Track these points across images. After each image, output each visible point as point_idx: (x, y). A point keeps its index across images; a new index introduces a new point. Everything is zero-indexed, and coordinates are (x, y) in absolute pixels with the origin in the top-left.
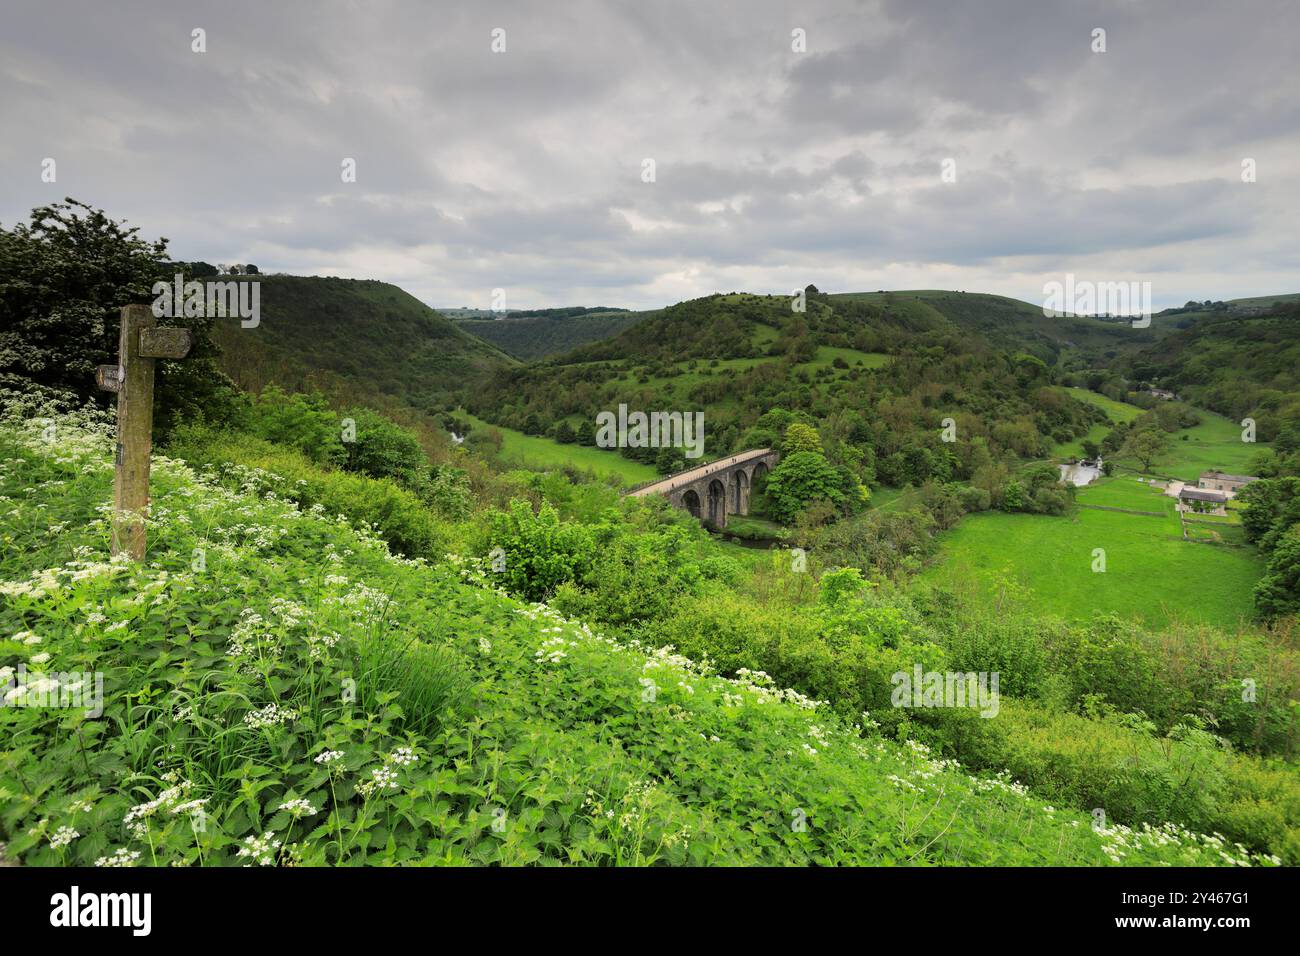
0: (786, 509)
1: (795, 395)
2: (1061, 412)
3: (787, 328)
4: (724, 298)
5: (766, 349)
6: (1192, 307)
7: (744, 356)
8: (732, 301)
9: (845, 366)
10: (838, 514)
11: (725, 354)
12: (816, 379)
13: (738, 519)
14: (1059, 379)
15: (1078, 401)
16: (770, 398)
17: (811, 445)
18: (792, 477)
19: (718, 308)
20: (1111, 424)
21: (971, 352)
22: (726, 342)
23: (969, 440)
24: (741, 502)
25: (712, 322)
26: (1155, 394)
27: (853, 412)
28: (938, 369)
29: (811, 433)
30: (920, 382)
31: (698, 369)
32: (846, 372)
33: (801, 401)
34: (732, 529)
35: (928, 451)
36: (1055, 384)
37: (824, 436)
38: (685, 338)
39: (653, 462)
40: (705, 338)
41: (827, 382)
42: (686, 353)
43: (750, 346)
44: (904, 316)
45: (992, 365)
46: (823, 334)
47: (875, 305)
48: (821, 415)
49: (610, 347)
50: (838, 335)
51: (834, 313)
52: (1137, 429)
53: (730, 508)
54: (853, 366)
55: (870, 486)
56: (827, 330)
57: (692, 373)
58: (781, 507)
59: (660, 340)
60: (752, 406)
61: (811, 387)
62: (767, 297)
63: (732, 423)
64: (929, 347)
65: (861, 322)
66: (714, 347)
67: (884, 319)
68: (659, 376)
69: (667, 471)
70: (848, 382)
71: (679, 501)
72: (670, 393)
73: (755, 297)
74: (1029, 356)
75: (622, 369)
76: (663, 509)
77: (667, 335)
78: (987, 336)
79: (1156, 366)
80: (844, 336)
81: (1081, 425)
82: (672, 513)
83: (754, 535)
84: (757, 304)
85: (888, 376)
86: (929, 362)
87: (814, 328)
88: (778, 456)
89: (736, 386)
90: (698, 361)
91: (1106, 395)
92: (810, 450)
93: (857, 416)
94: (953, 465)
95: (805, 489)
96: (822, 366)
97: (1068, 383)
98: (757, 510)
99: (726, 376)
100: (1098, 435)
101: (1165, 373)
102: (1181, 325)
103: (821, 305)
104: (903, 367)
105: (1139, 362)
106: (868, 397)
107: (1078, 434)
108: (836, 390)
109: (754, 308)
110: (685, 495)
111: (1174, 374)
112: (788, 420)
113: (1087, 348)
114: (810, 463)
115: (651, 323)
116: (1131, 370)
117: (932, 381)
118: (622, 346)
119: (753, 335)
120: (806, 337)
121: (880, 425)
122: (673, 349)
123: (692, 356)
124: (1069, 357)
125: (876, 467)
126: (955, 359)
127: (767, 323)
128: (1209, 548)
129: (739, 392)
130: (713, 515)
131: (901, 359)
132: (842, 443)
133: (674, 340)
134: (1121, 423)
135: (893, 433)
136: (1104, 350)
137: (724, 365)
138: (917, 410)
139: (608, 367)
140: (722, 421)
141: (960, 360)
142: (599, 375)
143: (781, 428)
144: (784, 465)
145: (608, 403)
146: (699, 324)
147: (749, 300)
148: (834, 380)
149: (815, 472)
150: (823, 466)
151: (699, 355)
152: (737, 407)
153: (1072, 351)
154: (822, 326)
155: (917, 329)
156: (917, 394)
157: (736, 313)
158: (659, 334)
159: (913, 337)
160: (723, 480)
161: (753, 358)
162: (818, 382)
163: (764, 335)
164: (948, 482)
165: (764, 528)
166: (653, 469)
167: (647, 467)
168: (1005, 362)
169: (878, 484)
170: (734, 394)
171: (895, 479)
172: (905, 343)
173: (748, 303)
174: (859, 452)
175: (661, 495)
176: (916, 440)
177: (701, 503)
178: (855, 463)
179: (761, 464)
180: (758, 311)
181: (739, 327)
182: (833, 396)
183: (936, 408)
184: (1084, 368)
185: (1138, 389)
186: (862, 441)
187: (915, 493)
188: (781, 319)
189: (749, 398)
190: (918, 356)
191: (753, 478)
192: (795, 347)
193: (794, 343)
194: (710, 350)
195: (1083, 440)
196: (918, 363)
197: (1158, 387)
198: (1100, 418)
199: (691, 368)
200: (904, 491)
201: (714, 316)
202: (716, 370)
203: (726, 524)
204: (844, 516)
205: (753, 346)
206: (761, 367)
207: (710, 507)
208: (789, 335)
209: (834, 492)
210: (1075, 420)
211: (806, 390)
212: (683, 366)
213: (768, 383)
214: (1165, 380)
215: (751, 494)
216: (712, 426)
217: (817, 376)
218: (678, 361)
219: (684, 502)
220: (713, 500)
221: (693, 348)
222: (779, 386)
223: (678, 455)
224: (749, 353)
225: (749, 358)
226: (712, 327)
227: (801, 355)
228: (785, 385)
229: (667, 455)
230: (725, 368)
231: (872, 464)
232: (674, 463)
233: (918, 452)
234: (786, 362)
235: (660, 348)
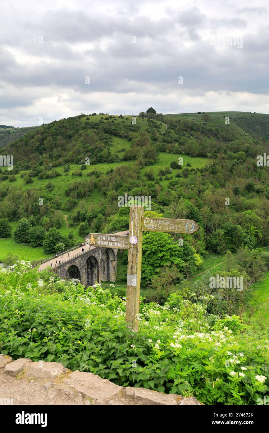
1: (145, 189)
3: (136, 140)
4: (88, 118)
5: (121, 155)
7: (105, 161)
8: (92, 119)
9: (179, 167)
10: (181, 276)
11: (91, 160)
12: (159, 177)
18: (147, 251)
19: (84, 125)
22: (92, 151)
24: (111, 271)
25: (80, 136)
27: (187, 200)
28: (242, 168)
29: (159, 217)
30: (231, 177)
31: (70, 173)
32: (181, 171)
35: (239, 227)
38: (60, 148)
39: (40, 245)
40: (75, 148)
41: (167, 179)
42: (61, 160)
43: (109, 154)
44: (217, 130)
46: (162, 144)
47: (197, 123)
48: (165, 204)
50: (173, 144)
51: (168, 128)
53: (102, 277)
54: (184, 167)
55: (202, 254)
56: (164, 141)
57: (67, 175)
59: (41, 150)
61: (156, 183)
62: (119, 117)
63: (99, 212)
64: (235, 152)
65: (187, 135)
66: (82, 155)
67: (203, 133)
68: (41, 178)
69: (52, 251)
70: (182, 180)
71: (65, 274)
72: (51, 191)
73: (111, 117)
75: (11, 173)
77: (46, 146)
80: (176, 145)
84: (113, 122)
85: (209, 174)
86: (236, 163)
87: (155, 140)
89: (101, 184)
90: (71, 166)
93: (190, 203)
95: (158, 259)
96: (163, 167)
99: (94, 177)
103: (159, 123)
104: (219, 167)
106: (196, 190)
108: (174, 186)
109: (110, 125)
110: (68, 269)
114: (160, 240)
115: (33, 137)
117: (239, 177)
119: (111, 145)
120: (150, 146)
121: (206, 210)
122: (51, 156)
123: (66, 162)
125: (205, 240)
127: (121, 137)
131: (217, 161)
133: (51, 149)
135: (216, 215)
137: (91, 168)
140: (92, 212)
146: (70, 137)
147: (106, 119)
148: (172, 178)
149: (163, 246)
150: (169, 241)
151: (71, 161)
152: (103, 199)
154: (161, 138)
155: (226, 140)
157: (97, 129)
158: (40, 145)
159: (224, 145)
160: (96, 256)
161: (112, 162)
162: (161, 180)
167: (36, 249)
169: (207, 252)
170: (100, 190)
171: (219, 248)
172: (219, 150)
173: (105, 121)
176: (231, 220)
177: (81, 274)
180: (113, 127)
181: (101, 139)
182: (172, 189)
183: (243, 196)
187: (233, 257)
188: (131, 134)
190: (228, 159)
191: (118, 253)
192: (142, 154)
193: (142, 151)
194: (80, 157)
196: (229, 163)
199: (66, 171)
200: (225, 257)
201: (81, 132)
202: (84, 172)
204: (185, 278)
205: (112, 153)
206: (118, 169)
207: (88, 277)
208: (138, 145)
209: (178, 260)
211: (153, 186)
212: (60, 170)
213: (125, 181)
215: (118, 265)
216: (84, 215)
217: (159, 175)
218: (55, 166)
219: (68, 275)
220: (90, 272)
221: (66, 156)
222: (133, 183)
223: (59, 239)
224: (109, 159)
225: (109, 163)
226: (80, 139)
227: (147, 160)
228: (137, 182)
229: (51, 239)
230: (92, 171)
231: (203, 238)
232: (57, 245)
233: (233, 228)
234: (136, 165)
235: (41, 156)
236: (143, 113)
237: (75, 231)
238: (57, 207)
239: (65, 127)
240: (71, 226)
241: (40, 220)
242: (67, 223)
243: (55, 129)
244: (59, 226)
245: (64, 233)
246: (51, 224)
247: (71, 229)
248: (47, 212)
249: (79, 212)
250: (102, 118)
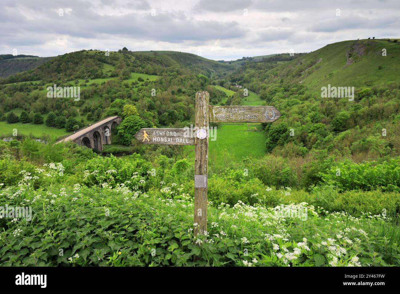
0: (127, 139)
1: (124, 93)
2: (214, 94)
3: (118, 65)
4: (87, 52)
5: (109, 74)
6: (244, 59)
7: (100, 78)
8: (90, 53)
9: (143, 81)
11: (92, 77)
12: (132, 86)
13: (107, 146)
14: (212, 83)
15: (218, 90)
16: (114, 95)
17: (134, 113)
18: (128, 126)
19: (85, 56)
20: (227, 97)
21: (185, 74)
22: (91, 72)
23: (188, 106)
24: (108, 139)
25: (83, 62)
26: (237, 87)
27: (148, 98)
28: (175, 80)
29: (133, 108)
30: (170, 86)
31: (79, 84)
32: (143, 83)
33: (127, 96)
34: (105, 151)
35: (175, 111)
36: (211, 84)
37: (138, 109)
38: (71, 70)
39: (63, 127)
40: (81, 70)
41: (136, 87)
42: (72, 77)
43: (102, 73)
44: (161, 61)
45: (192, 79)
46: (132, 68)
47: (151, 56)
48: (136, 100)
49: (32, 75)
50: (138, 68)
51: (135, 59)
52: (234, 98)
53: (103, 142)
54: (145, 80)
56: (133, 66)
57: (77, 85)
58: (125, 139)
59: (58, 71)
60: (107, 99)
61: (130, 89)
63: (99, 106)
64: (171, 72)
65: (146, 63)
66: (86, 74)
67: (154, 62)
69: (71, 130)
70: (144, 87)
71: (80, 143)
73: (102, 52)
74: (203, 75)
75: (39, 85)
76: (74, 147)
77: (62, 68)
78: (189, 68)
79: (237, 77)
80: (140, 68)
81: (219, 98)
82: (79, 148)
83: (115, 152)
84: (103, 55)
85: (159, 84)
86: (172, 78)
87: (128, 65)
88: (121, 119)
89: (98, 90)
90: (79, 80)
91: (225, 87)
92: (134, 115)
93: (150, 100)
94: (184, 115)
95: (134, 130)
96: (134, 81)
97: (214, 84)
98: (115, 141)
99: (94, 87)
100: (224, 101)
101: (239, 80)
102: (242, 65)
103: (130, 56)
104: (164, 80)
105: (233, 76)
107: (219, 101)
108: (140, 90)
109: (101, 57)
110: (83, 140)
111: (241, 80)
112: (123, 104)
113: (218, 72)
114: (134, 120)
115: (52, 63)
116: (231, 79)
117: (174, 85)
118: (38, 74)
119: (103, 68)
120: (126, 69)
121: (158, 103)
122: (65, 75)
123: (76, 78)
124: (214, 75)
125: (158, 118)
126: (181, 77)
127: (108, 63)
128: (254, 132)
129: (100, 93)
130: (96, 146)
131: (162, 77)
132: (145, 110)
133: (65, 71)
134: (230, 96)
135: (163, 105)
136: (223, 73)
137: (91, 82)
138: (170, 96)
139: (32, 84)
140: (94, 106)
141: (182, 77)
142: (27, 88)
143: (121, 107)
144: (124, 122)
145: (35, 102)
146: (77, 63)
147: (99, 53)
148: (139, 86)
149: (137, 123)
150: (140, 120)
151: (80, 78)
152: (100, 99)
153: (214, 73)
154: (131, 64)
155: (166, 66)
156: (170, 90)
157: (94, 58)
158: (58, 68)
159: (166, 69)
160: (99, 131)
161: (104, 78)
162: (133, 87)
163: (107, 69)
164: (183, 121)
165: (120, 148)
166: (64, 130)
167: (61, 130)
168: (196, 77)
169: (160, 125)
170: (98, 94)
171: (165, 122)
172: (163, 71)
173: (98, 54)
174: (152, 114)
175: (72, 141)
176: (171, 107)
177: (91, 142)
178: (151, 118)
179: (115, 123)
180: (103, 58)
181: (96, 65)
182: (140, 92)
183: (176, 95)
184: (218, 79)
185: (233, 85)
186: (153, 109)
188: (114, 62)
189: (105, 95)
190: (168, 76)
191: (112, 128)
193: (121, 72)
194: (84, 75)
195: (221, 103)
196: (169, 78)
197: (238, 84)
198: (224, 95)
199: (76, 83)
201: (84, 60)
202: (88, 84)
203: (103, 149)
205: (104, 73)
206: (108, 82)
207: (95, 143)
208: (119, 68)
210: (218, 96)
211: (129, 91)
212: (72, 83)
213: (112, 89)
214: (239, 82)
215: (112, 135)
216: (89, 108)
217: (132, 85)
218: (69, 80)
219: (83, 143)
220: (96, 140)
221: (76, 74)
222: (117, 90)
223: (76, 123)
224: (102, 76)
225: (102, 78)
226: (84, 65)
227: (125, 77)
228: (120, 89)
229: (70, 123)
230: (92, 83)
231: (157, 118)
232: (74, 126)
233: (172, 112)
234: (119, 79)
235: (59, 75)
236: (120, 50)
237: (85, 118)
238: (72, 104)
239: (74, 57)
240: (82, 115)
241: (62, 112)
242: (79, 113)
243: (67, 58)
244: (75, 115)
245: (78, 119)
246: (69, 114)
247: (83, 117)
248: (66, 107)
249: (86, 107)
250: (96, 53)
